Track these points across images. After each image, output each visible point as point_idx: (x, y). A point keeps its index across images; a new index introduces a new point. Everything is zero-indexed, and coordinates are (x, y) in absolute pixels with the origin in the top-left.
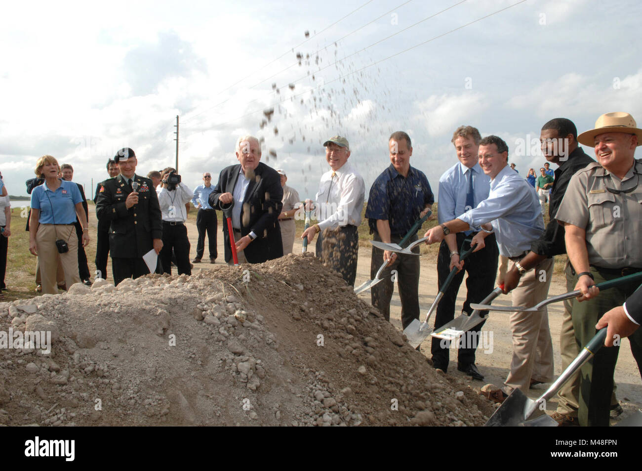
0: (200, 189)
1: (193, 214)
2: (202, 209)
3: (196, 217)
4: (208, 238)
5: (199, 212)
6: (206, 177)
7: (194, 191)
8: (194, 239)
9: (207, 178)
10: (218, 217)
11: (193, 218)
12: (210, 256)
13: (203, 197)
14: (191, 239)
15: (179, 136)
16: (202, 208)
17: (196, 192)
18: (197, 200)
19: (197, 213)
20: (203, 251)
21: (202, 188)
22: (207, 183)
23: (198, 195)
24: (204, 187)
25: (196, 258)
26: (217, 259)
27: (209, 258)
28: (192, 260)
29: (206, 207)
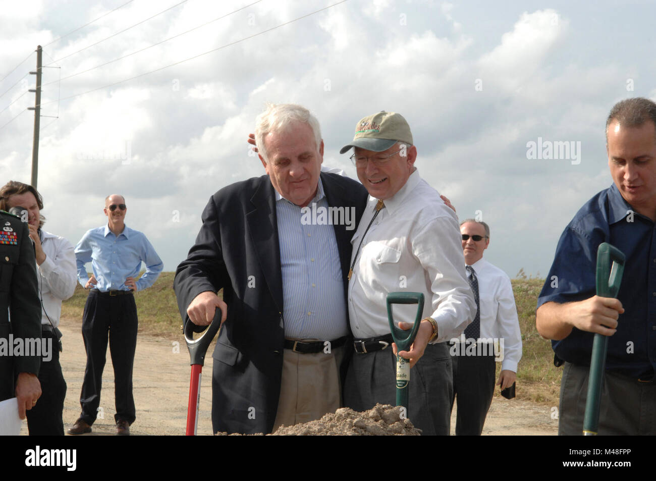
0: (95, 236)
1: (74, 305)
2: (98, 291)
3: (80, 311)
4: (112, 369)
5: (89, 299)
6: (113, 208)
7: (81, 241)
8: (73, 369)
9: (117, 209)
10: (139, 311)
11: (74, 316)
12: (116, 416)
13: (103, 257)
14: (67, 370)
15: (42, 101)
16: (99, 286)
17: (86, 245)
18: (88, 267)
19: (84, 301)
20: (96, 402)
21: (103, 236)
22: (115, 223)
23: (91, 252)
24: (107, 231)
25: (79, 421)
26: (133, 425)
27: (114, 423)
28: (68, 425)
29: (109, 286)
